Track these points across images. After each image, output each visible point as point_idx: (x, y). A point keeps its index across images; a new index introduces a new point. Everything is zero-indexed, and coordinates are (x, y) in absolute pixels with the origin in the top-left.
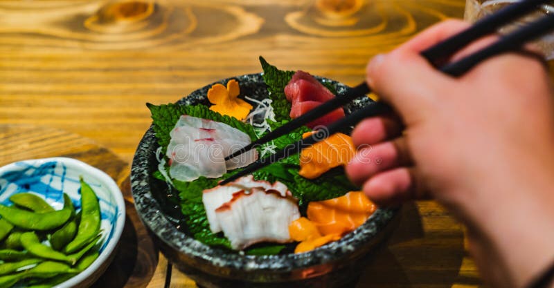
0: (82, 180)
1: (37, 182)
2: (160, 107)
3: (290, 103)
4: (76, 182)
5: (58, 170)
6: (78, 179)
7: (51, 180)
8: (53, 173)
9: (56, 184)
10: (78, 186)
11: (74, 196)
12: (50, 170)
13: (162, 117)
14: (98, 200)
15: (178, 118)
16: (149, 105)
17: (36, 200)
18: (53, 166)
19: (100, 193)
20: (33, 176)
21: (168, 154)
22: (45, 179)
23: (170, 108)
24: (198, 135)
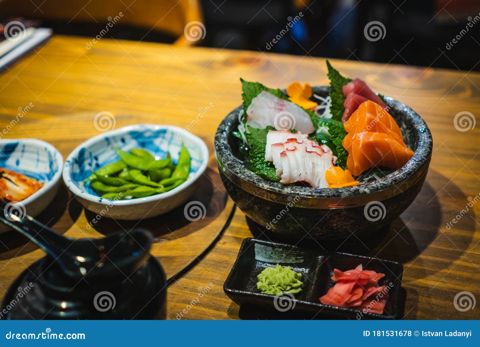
0: (183, 145)
1: (151, 143)
2: (249, 83)
3: (345, 98)
4: (177, 145)
5: (168, 136)
6: (180, 143)
7: (161, 143)
8: (164, 137)
9: (164, 147)
10: (178, 149)
11: (175, 156)
12: (162, 135)
13: (249, 89)
14: (191, 159)
15: (260, 92)
16: (242, 80)
17: (148, 154)
18: (164, 132)
19: (194, 154)
20: (150, 137)
21: (248, 112)
22: (157, 142)
23: (256, 85)
24: (272, 105)
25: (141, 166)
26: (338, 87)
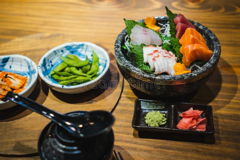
0: (93, 51)
1: (76, 51)
2: (128, 21)
4: (90, 52)
5: (85, 47)
6: (92, 51)
7: (81, 51)
8: (82, 48)
9: (83, 53)
10: (91, 54)
11: (90, 58)
12: (82, 47)
13: (129, 24)
14: (99, 59)
15: (134, 26)
16: (124, 19)
17: (76, 57)
18: (83, 45)
19: (100, 56)
20: (75, 48)
21: (131, 37)
22: (79, 50)
23: (132, 22)
24: (141, 32)
25: (75, 65)
26: (172, 19)
